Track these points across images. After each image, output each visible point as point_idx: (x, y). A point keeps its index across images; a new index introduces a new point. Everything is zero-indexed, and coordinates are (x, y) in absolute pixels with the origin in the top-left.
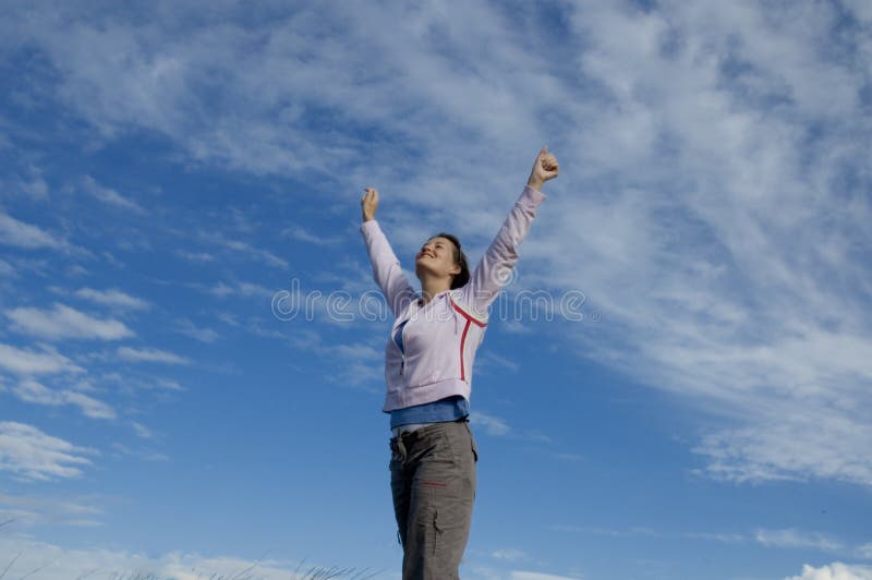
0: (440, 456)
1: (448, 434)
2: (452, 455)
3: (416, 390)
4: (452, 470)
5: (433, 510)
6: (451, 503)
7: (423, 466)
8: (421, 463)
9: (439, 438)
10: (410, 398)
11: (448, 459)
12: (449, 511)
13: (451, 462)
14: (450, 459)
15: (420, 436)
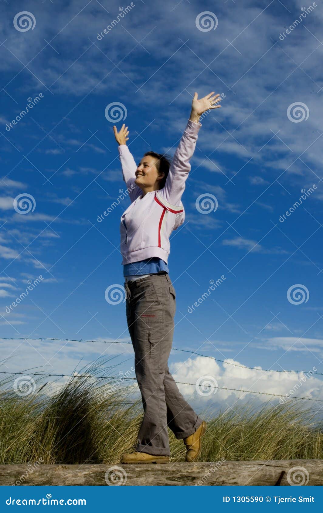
0: (150, 298)
1: (154, 284)
2: (157, 297)
3: (133, 253)
4: (157, 306)
5: (148, 331)
6: (159, 326)
7: (140, 305)
8: (139, 303)
9: (148, 286)
10: (129, 258)
11: (155, 300)
12: (158, 332)
13: (157, 302)
14: (157, 300)
15: (137, 285)
